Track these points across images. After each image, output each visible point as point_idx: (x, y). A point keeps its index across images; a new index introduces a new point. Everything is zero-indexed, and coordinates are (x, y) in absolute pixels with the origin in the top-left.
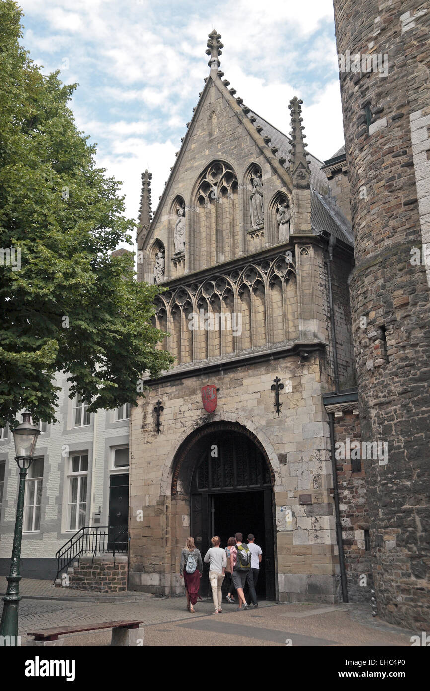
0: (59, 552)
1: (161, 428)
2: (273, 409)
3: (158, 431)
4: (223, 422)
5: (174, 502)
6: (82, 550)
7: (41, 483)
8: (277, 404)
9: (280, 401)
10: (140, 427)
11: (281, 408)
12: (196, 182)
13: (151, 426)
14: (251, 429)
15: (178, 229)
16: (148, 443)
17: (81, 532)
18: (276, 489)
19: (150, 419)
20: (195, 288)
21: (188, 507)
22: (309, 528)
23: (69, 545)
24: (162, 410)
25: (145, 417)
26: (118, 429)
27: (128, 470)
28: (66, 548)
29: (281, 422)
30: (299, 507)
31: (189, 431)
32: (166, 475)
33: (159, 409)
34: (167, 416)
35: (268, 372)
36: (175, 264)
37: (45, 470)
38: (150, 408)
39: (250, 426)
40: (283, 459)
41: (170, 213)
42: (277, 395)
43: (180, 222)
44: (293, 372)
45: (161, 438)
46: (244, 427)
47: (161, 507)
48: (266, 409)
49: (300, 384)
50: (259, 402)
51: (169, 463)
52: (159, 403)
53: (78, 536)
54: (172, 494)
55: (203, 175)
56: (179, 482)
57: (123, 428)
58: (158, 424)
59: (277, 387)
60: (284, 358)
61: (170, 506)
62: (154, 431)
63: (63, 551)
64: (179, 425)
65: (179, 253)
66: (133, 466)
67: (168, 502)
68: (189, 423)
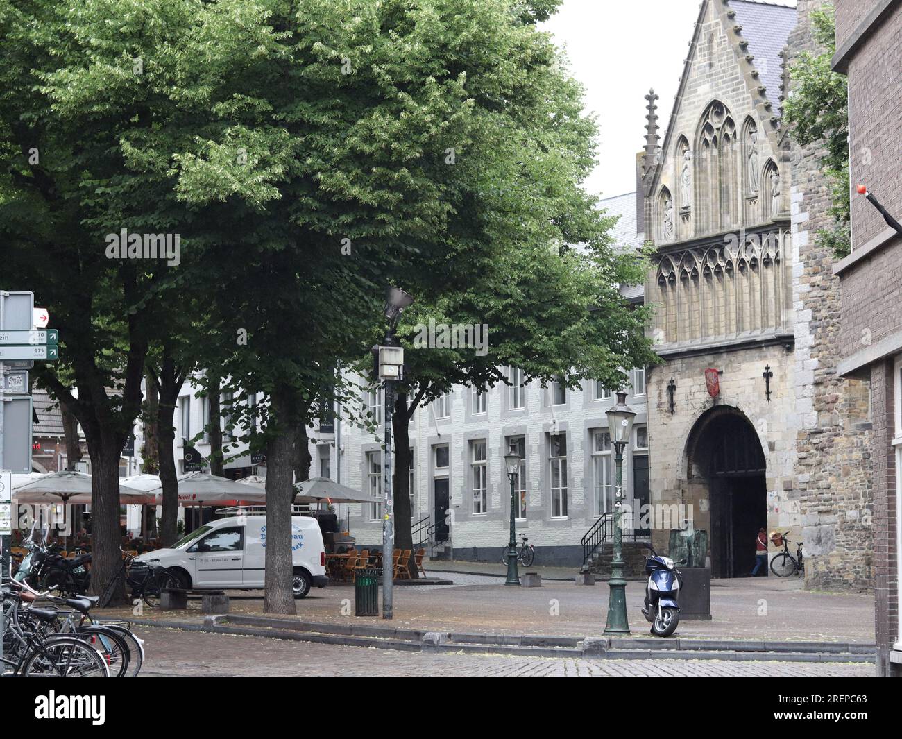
0: (584, 538)
1: (675, 409)
2: (765, 397)
3: (672, 412)
4: (726, 406)
5: (690, 486)
6: (606, 536)
7: (564, 462)
8: (768, 392)
9: (770, 390)
10: (656, 406)
11: (771, 396)
12: (700, 122)
13: (666, 407)
14: (748, 416)
15: (685, 177)
16: (664, 423)
17: (604, 518)
18: (768, 475)
19: (665, 399)
20: (701, 254)
21: (707, 492)
22: (790, 512)
23: (593, 531)
24: (675, 389)
25: (660, 396)
26: (638, 406)
27: (647, 451)
28: (590, 534)
29: (770, 411)
30: (783, 492)
31: (699, 415)
32: (681, 459)
33: (672, 388)
34: (679, 396)
35: (761, 358)
36: (683, 219)
37: (568, 449)
38: (665, 386)
39: (748, 413)
40: (772, 447)
41: (675, 153)
42: (768, 382)
43: (686, 168)
44: (780, 362)
45: (675, 419)
46: (743, 413)
47: (677, 491)
48: (760, 396)
49: (785, 374)
50: (754, 389)
51: (682, 444)
52: (672, 381)
53: (601, 522)
54: (688, 478)
55: (705, 114)
56: (694, 466)
57: (643, 405)
58: (672, 405)
59: (768, 375)
60: (772, 345)
61: (687, 490)
62: (669, 411)
63: (588, 537)
64: (690, 407)
65: (686, 208)
66: (652, 448)
67: (684, 486)
68: (698, 406)
